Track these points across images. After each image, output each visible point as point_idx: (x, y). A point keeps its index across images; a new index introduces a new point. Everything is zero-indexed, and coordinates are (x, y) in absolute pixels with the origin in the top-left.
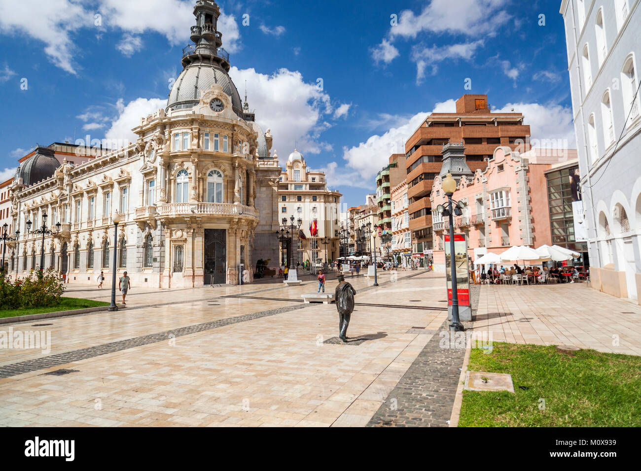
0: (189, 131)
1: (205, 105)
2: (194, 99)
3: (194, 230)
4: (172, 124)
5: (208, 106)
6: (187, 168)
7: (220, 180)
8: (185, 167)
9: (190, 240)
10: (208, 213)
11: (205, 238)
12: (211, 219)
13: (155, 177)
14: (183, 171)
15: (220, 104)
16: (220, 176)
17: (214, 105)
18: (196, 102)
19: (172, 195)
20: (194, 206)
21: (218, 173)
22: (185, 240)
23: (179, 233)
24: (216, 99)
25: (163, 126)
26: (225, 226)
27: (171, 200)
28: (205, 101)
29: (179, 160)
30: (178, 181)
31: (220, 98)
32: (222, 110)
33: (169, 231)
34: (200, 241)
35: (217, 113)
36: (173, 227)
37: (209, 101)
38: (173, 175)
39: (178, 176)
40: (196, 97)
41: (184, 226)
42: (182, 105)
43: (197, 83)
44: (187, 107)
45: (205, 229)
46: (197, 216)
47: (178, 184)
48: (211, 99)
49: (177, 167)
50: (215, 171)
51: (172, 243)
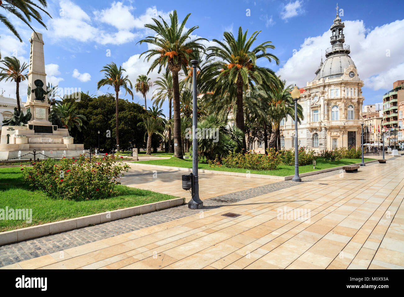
0: (340, 88)
1: (347, 75)
2: (340, 73)
3: (343, 132)
4: (329, 85)
5: (348, 75)
6: (339, 105)
7: (352, 109)
8: (337, 104)
9: (341, 136)
10: (350, 124)
11: (348, 135)
12: (351, 127)
13: (319, 109)
14: (335, 106)
15: (353, 74)
16: (352, 107)
17: (350, 75)
18: (342, 74)
19: (330, 117)
20: (345, 122)
21: (352, 106)
22: (339, 136)
23: (335, 133)
24: (352, 72)
25: (325, 86)
26: (356, 130)
27: (329, 119)
28: (347, 73)
29: (335, 101)
30: (333, 110)
31: (353, 71)
32: (354, 76)
33: (330, 132)
34: (346, 137)
35: (352, 78)
36: (332, 130)
37: (348, 73)
38: (330, 108)
39: (332, 108)
40: (341, 72)
41: (338, 130)
42: (334, 76)
43: (341, 65)
44: (337, 77)
45: (348, 132)
46: (346, 126)
47: (332, 112)
48: (349, 72)
49: (333, 104)
50: (351, 105)
51: (331, 138)
